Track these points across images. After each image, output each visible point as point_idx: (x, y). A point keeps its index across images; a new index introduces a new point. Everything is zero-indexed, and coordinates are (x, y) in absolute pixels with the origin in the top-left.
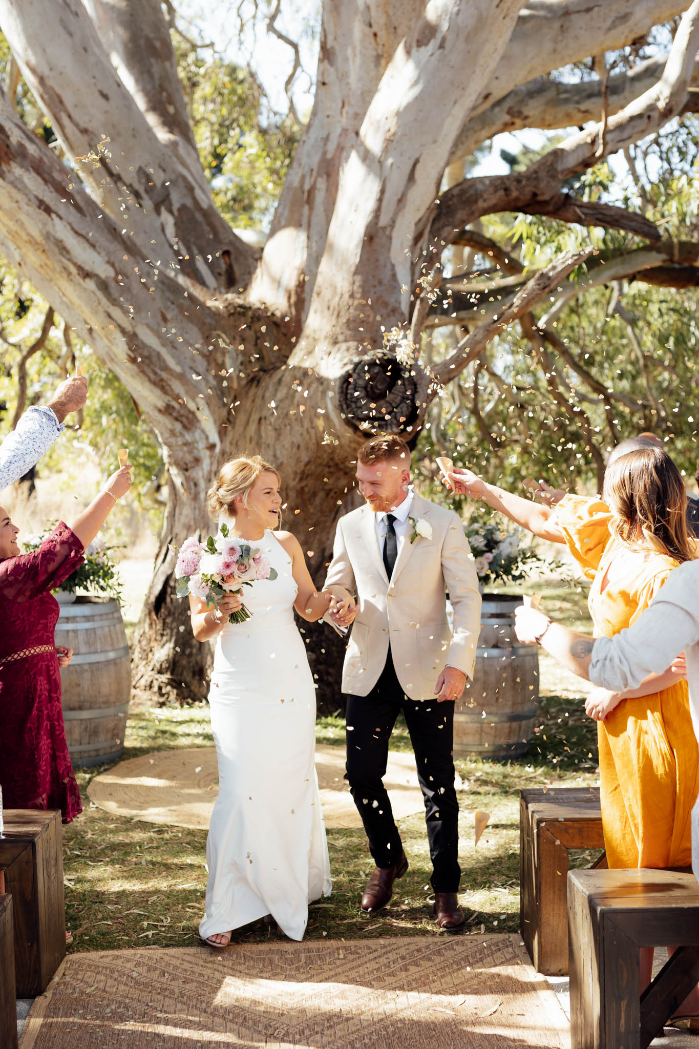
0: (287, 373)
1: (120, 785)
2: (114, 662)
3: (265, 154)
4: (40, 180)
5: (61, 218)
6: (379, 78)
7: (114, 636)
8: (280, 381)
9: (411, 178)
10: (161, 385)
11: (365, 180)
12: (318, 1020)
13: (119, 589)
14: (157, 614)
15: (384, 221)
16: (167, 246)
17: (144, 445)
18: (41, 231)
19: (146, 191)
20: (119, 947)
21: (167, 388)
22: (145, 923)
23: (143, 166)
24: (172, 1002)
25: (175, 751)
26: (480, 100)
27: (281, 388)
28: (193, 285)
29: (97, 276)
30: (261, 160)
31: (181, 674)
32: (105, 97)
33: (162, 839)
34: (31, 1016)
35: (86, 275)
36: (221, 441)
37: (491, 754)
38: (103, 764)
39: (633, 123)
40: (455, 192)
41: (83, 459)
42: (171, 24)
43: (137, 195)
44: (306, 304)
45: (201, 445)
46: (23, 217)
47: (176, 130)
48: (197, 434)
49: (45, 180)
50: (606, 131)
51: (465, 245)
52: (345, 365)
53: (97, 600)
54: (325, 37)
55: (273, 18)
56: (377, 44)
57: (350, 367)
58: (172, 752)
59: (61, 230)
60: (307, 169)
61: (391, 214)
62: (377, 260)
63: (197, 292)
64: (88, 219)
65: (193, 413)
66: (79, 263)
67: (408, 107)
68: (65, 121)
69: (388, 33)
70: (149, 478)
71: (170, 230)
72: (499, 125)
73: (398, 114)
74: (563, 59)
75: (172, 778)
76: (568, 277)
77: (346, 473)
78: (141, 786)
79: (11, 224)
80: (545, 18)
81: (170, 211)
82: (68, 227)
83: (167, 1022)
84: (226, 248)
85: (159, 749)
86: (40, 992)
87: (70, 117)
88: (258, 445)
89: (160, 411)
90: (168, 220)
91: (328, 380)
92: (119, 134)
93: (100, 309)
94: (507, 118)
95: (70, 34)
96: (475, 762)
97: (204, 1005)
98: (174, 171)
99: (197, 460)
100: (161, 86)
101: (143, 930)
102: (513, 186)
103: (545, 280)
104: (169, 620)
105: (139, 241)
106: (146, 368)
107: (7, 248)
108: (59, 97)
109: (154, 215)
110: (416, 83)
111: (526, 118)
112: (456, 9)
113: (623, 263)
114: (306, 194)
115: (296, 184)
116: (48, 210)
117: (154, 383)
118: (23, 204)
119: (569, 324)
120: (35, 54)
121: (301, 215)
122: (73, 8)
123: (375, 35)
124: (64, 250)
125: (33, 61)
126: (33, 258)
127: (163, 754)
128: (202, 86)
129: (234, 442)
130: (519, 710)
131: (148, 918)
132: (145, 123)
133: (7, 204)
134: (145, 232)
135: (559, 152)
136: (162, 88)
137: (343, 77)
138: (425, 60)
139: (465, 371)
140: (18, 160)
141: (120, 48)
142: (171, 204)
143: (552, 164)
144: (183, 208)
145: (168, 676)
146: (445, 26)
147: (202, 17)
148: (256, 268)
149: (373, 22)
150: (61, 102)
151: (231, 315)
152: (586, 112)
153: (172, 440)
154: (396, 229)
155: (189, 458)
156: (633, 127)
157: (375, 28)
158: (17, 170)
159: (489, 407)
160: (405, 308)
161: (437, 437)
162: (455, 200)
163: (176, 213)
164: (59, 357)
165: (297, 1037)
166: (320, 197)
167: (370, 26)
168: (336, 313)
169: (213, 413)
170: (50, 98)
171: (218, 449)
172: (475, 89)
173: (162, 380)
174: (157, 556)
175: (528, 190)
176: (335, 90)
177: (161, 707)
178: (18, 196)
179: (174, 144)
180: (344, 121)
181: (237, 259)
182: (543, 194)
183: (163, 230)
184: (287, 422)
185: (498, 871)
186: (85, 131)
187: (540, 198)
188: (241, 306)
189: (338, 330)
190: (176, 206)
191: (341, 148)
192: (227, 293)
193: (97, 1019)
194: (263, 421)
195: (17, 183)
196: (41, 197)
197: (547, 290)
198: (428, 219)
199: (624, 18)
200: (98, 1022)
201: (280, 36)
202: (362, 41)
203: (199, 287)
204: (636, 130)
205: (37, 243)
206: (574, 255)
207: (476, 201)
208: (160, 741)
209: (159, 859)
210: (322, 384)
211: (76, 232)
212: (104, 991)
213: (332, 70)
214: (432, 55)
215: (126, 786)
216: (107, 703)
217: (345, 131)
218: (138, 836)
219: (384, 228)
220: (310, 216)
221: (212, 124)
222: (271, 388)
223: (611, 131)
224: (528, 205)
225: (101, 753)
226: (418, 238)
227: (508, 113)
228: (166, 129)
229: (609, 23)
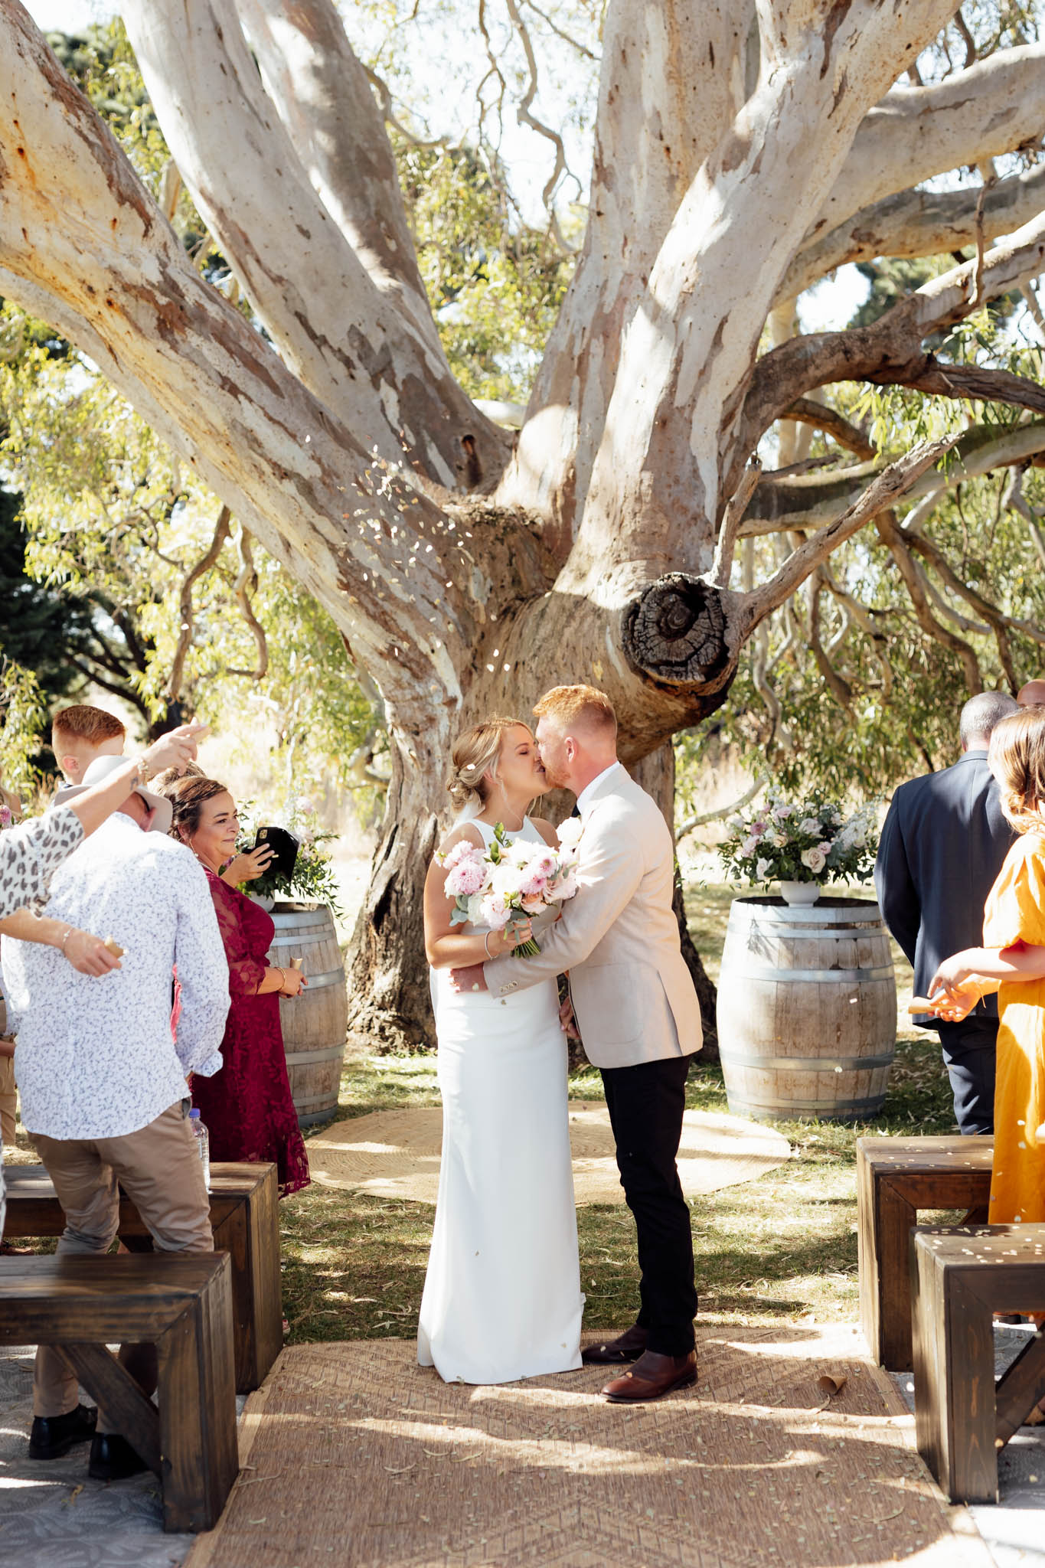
0: (552, 603)
1: (336, 1152)
2: (326, 989)
3: (514, 288)
4: (224, 351)
5: (251, 401)
6: (674, 207)
7: (325, 956)
8: (543, 613)
9: (717, 341)
10: (383, 619)
11: (655, 346)
12: (603, 1417)
13: (333, 891)
14: (377, 929)
15: (680, 399)
16: (388, 430)
17: (350, 697)
18: (224, 419)
19: (360, 358)
20: (349, 1339)
21: (392, 623)
22: (380, 1313)
23: (356, 325)
24: (419, 1397)
25: (406, 1110)
26: (813, 229)
27: (544, 623)
28: (423, 484)
29: (298, 475)
30: (510, 297)
31: (411, 1010)
32: (306, 234)
33: (395, 1216)
34: (247, 1413)
35: (285, 475)
36: (464, 695)
37: (831, 1114)
38: (311, 1125)
39: (1018, 258)
40: (777, 357)
41: (262, 717)
42: (387, 115)
43: (348, 363)
44: (577, 508)
45: (437, 700)
46: (202, 401)
47: (399, 273)
48: (433, 687)
49: (229, 350)
50: (982, 270)
51: (796, 419)
52: (631, 591)
53: (300, 908)
54: (601, 152)
55: (527, 101)
56: (671, 162)
57: (637, 595)
58: (402, 1111)
59: (251, 417)
60: (577, 327)
61: (690, 391)
62: (672, 452)
63: (429, 491)
64: (287, 400)
65: (426, 657)
66: (275, 459)
67: (712, 249)
68: (253, 266)
69: (685, 147)
70: (356, 744)
71: (393, 411)
72: (840, 253)
73: (698, 258)
74: (924, 171)
75: (405, 1143)
76: (936, 465)
77: (632, 736)
78: (364, 1153)
79: (185, 409)
80: (898, 117)
81: (394, 386)
82: (261, 412)
83: (414, 1419)
84: (467, 433)
85: (384, 1108)
86: (255, 1387)
87: (258, 261)
88: (514, 698)
89: (381, 654)
90: (389, 396)
91: (607, 611)
92: (323, 283)
93: (302, 519)
94: (852, 243)
95: (260, 153)
96: (810, 1123)
97: (460, 1401)
98: (397, 329)
99: (432, 720)
100: (377, 213)
101: (379, 1321)
102: (856, 347)
103: (896, 478)
104: (394, 937)
105: (350, 425)
106: (362, 597)
107: (176, 437)
108: (244, 235)
109: (372, 390)
110: (723, 217)
111: (879, 242)
112: (775, 120)
113: (1012, 444)
114: (576, 361)
115: (563, 348)
116: (234, 391)
117: (373, 617)
118: (201, 383)
119: (948, 520)
120: (212, 179)
121: (570, 389)
122: (264, 118)
123: (668, 149)
124: (254, 442)
125: (210, 188)
126: (213, 452)
127: (389, 1113)
128: (427, 195)
129: (482, 695)
130: (869, 1053)
131: (384, 1307)
132: (359, 265)
133: (180, 383)
134: (359, 413)
135: (919, 300)
136: (379, 217)
137: (625, 205)
138: (734, 187)
139: (800, 589)
140: (196, 326)
141: (323, 163)
142: (394, 375)
143: (908, 316)
144: (410, 379)
145: (393, 1012)
146: (759, 142)
147: (426, 99)
148: (509, 460)
149: (664, 132)
150: (247, 242)
151: (475, 524)
152: (963, 231)
153: (398, 693)
154: (696, 410)
155: (420, 717)
156: (1020, 264)
157: (667, 141)
158: (194, 339)
159: (835, 640)
160: (710, 513)
161: (760, 682)
162: (777, 368)
163: (400, 387)
164: (235, 578)
165: (577, 1435)
166: (595, 364)
167: (661, 138)
168: (618, 522)
169: (452, 656)
170: (233, 237)
171: (459, 705)
172: (803, 220)
173: (384, 613)
174: (377, 850)
175: (876, 353)
176: (615, 221)
177: (383, 1055)
178: (195, 373)
179: (397, 293)
180: (627, 263)
181: (482, 447)
182: (897, 356)
183: (383, 410)
184: (553, 669)
185: (835, 1254)
186: (278, 280)
187: (893, 362)
188: (489, 513)
189: (621, 545)
190: (400, 377)
191: (622, 300)
192: (469, 493)
193: (329, 1415)
194: (520, 667)
195: (194, 356)
196: (225, 374)
197: (898, 491)
198: (740, 396)
199: (1007, 115)
200: (330, 1419)
201: (537, 126)
202: (650, 157)
203: (432, 486)
204: (1023, 268)
205: (219, 434)
206: (934, 445)
207: (805, 369)
208: (386, 1098)
209: (393, 1239)
210: (599, 617)
211: (271, 419)
212: (335, 1385)
213: (610, 196)
214: (744, 180)
215: (344, 1153)
216: (316, 1045)
217: (628, 276)
218: (362, 1211)
219: (681, 409)
220: (582, 390)
221: (441, 248)
222: (531, 623)
223: (989, 269)
224: (877, 372)
225: (309, 1111)
226: (726, 421)
227: (853, 236)
228: (386, 272)
229: (985, 123)
